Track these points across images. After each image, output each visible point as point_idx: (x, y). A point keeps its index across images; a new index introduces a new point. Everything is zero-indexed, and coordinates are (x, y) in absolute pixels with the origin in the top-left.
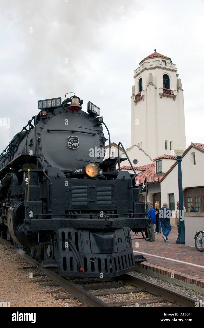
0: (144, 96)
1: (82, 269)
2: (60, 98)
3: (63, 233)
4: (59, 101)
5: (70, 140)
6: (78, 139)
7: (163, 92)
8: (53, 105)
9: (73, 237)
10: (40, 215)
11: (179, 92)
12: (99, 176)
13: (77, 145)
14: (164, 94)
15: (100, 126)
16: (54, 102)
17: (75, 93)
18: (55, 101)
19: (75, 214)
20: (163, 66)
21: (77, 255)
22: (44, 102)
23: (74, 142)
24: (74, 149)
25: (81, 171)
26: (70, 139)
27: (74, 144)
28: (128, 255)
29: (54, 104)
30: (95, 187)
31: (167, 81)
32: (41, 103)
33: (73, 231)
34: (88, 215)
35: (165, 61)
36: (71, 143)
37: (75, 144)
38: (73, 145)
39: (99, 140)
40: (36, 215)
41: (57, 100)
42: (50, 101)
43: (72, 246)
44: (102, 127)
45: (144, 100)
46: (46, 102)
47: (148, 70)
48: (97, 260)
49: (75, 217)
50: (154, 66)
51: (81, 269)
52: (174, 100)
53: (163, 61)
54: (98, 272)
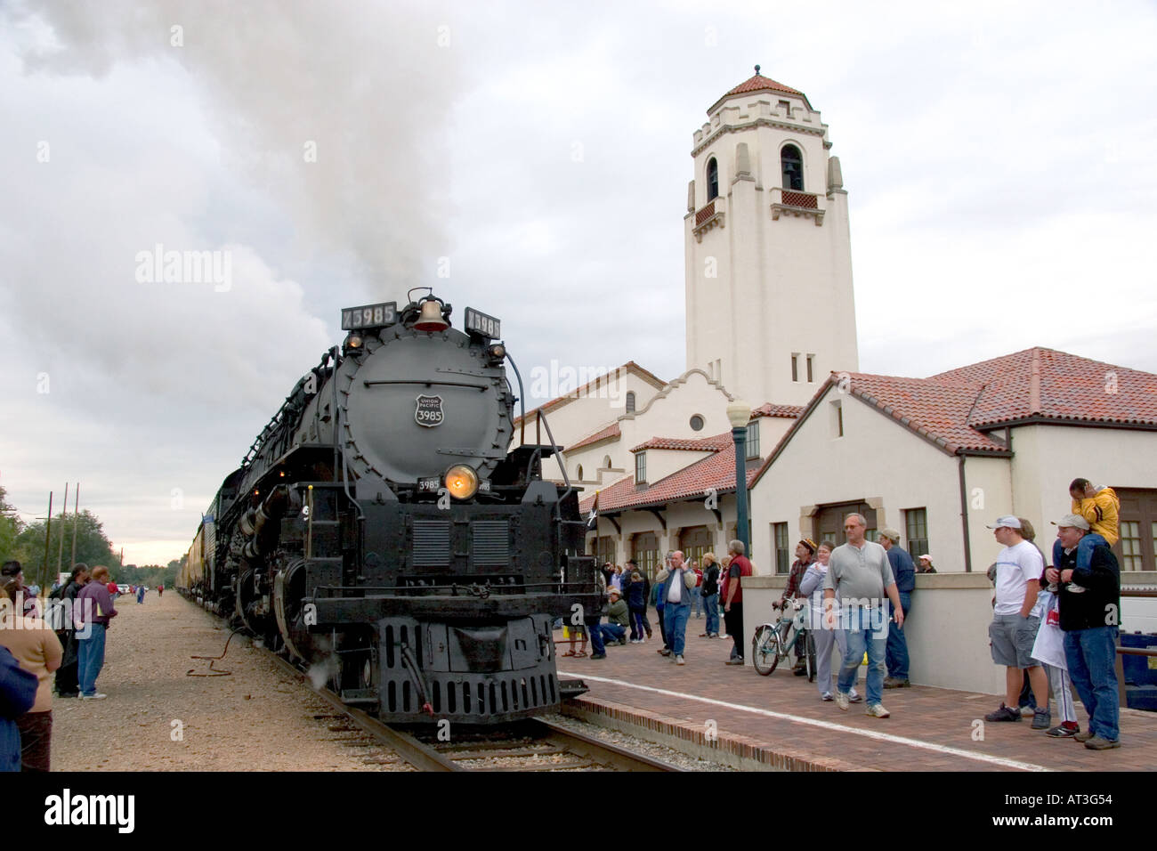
0: (722, 214)
1: (429, 706)
2: (394, 304)
3: (389, 629)
4: (390, 309)
5: (421, 405)
6: (440, 401)
7: (783, 201)
8: (376, 320)
9: (411, 637)
10: (338, 589)
11: (833, 199)
12: (478, 497)
13: (438, 417)
14: (787, 206)
15: (501, 365)
16: (379, 312)
17: (431, 289)
18: (381, 311)
19: (419, 584)
20: (782, 117)
21: (417, 677)
22: (355, 312)
23: (430, 410)
24: (432, 427)
25: (435, 485)
26: (420, 402)
27: (432, 415)
28: (542, 677)
29: (378, 318)
30: (467, 521)
31: (794, 165)
32: (348, 315)
33: (410, 623)
34: (448, 588)
35: (788, 103)
36: (422, 412)
37: (434, 416)
38: (428, 416)
39: (497, 402)
40: (329, 589)
41: (386, 309)
42: (370, 312)
43: (407, 656)
44: (503, 368)
45: (722, 227)
46: (360, 311)
47: (733, 133)
48: (462, 686)
49: (421, 592)
50: (752, 119)
51: (425, 706)
52: (819, 224)
53: (781, 102)
54: (464, 713)
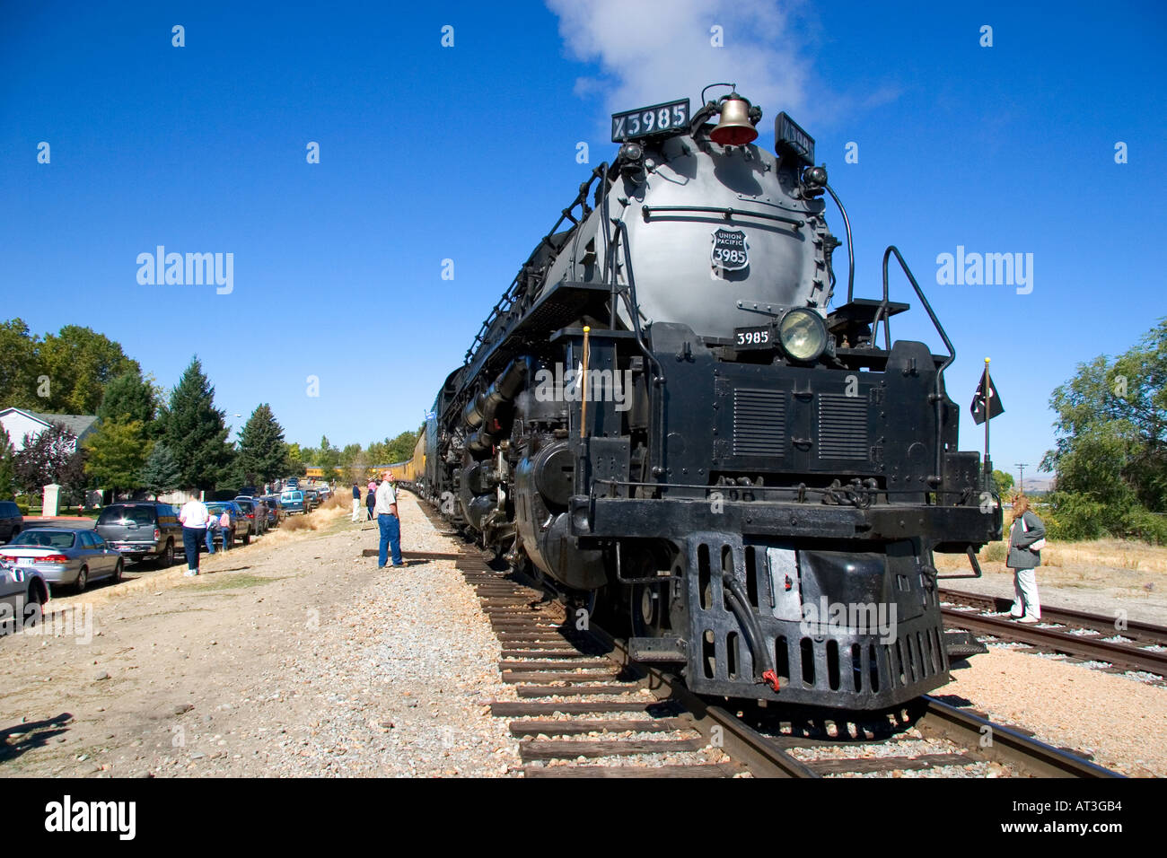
1: (771, 673)
2: (686, 102)
3: (704, 550)
4: (681, 110)
5: (719, 240)
6: (744, 236)
8: (660, 125)
9: (739, 563)
10: (624, 485)
13: (740, 258)
16: (664, 114)
17: (734, 86)
18: (667, 111)
19: (743, 484)
22: (630, 117)
23: (731, 248)
24: (733, 271)
25: (764, 339)
26: (718, 237)
27: (733, 256)
28: (927, 632)
29: (664, 122)
32: (620, 123)
33: (737, 541)
34: (790, 491)
36: (720, 250)
37: (736, 256)
38: (728, 256)
39: (814, 245)
40: (612, 485)
41: (675, 109)
42: (652, 114)
43: (734, 593)
44: (821, 201)
46: (637, 116)
48: (824, 645)
49: (744, 495)
51: (765, 674)
54: (829, 689)
